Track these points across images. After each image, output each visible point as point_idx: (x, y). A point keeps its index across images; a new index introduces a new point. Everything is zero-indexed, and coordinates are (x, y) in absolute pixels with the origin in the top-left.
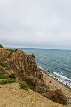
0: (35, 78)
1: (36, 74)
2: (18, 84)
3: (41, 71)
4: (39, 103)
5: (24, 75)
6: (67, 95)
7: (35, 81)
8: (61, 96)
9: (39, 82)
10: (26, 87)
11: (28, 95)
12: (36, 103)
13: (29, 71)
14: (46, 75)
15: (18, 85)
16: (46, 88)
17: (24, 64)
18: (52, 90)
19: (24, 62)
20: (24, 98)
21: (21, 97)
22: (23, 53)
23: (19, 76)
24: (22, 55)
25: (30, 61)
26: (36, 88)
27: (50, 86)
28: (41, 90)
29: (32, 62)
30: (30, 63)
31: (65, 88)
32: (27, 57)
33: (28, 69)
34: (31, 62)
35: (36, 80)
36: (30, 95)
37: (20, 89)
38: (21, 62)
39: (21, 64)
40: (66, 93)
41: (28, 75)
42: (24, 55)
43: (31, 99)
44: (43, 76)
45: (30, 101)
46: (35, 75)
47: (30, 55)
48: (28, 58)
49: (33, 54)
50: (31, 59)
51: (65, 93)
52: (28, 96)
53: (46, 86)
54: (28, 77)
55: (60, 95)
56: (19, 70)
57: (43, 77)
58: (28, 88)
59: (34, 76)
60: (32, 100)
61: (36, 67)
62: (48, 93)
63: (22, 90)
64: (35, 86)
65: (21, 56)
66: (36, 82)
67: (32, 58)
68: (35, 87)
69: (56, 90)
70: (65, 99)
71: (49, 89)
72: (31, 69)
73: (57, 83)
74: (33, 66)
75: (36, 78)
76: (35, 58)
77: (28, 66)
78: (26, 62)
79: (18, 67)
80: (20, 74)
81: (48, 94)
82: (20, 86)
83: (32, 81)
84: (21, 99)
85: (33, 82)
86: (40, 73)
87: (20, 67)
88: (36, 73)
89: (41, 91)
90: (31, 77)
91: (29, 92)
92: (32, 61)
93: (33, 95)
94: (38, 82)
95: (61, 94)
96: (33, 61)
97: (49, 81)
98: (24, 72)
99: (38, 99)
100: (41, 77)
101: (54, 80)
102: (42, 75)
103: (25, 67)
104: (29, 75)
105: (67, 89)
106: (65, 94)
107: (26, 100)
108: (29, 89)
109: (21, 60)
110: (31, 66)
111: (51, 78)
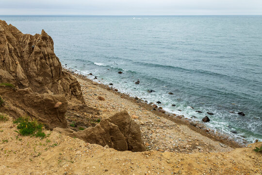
0: (61, 95)
1: (63, 84)
2: (10, 123)
3: (73, 77)
4: (83, 163)
5: (27, 92)
6: (139, 119)
7: (60, 103)
8: (128, 126)
9: (73, 103)
10: (39, 128)
11: (46, 149)
12: (75, 164)
13: (40, 79)
14: (88, 84)
15: (11, 127)
16: (92, 113)
17: (22, 63)
18: (104, 116)
19: (22, 57)
20: (35, 160)
21: (28, 159)
22: (12, 29)
23: (11, 97)
24: (11, 36)
25: (39, 53)
26: (67, 117)
27: (99, 108)
28: (80, 120)
29: (45, 56)
30: (41, 58)
31: (134, 106)
32: (28, 42)
33: (38, 75)
34: (41, 55)
35: (62, 100)
36: (52, 149)
37: (20, 137)
38: (12, 57)
39: (14, 62)
40: (136, 116)
41: (40, 89)
42: (17, 37)
43: (58, 157)
44: (80, 87)
45: (55, 163)
46: (60, 87)
47: (37, 36)
48: (30, 44)
49: (43, 32)
50: (40, 46)
51: (134, 116)
52: (49, 151)
53: (91, 109)
54: (39, 95)
55: (125, 124)
56: (8, 80)
57: (80, 90)
58: (43, 131)
59: (56, 91)
60: (60, 159)
61: (59, 67)
62: (98, 124)
63: (26, 138)
64: (63, 113)
65: (9, 39)
66: (65, 104)
67: (44, 43)
68: (63, 118)
69: (117, 115)
70: (135, 130)
71: (98, 114)
72: (45, 74)
73: (115, 97)
74: (51, 66)
75: (64, 95)
76: (52, 43)
77: (34, 67)
78: (26, 57)
79: (5, 72)
80: (14, 91)
81: (98, 127)
82: (18, 128)
83: (53, 105)
84: (28, 164)
85: (57, 106)
86: (71, 82)
87: (11, 72)
88: (60, 81)
89: (79, 123)
90: (49, 94)
91: (48, 141)
92: (43, 53)
93: (61, 146)
94: (69, 103)
95: (127, 120)
96: (47, 50)
97: (96, 97)
98: (27, 85)
99: (78, 152)
100: (75, 91)
101: (108, 93)
102: (78, 85)
103: (26, 71)
104: (43, 91)
105: (137, 106)
106: (135, 118)
107: (43, 165)
108: (47, 132)
109: (10, 52)
110: (43, 66)
111: (100, 89)
